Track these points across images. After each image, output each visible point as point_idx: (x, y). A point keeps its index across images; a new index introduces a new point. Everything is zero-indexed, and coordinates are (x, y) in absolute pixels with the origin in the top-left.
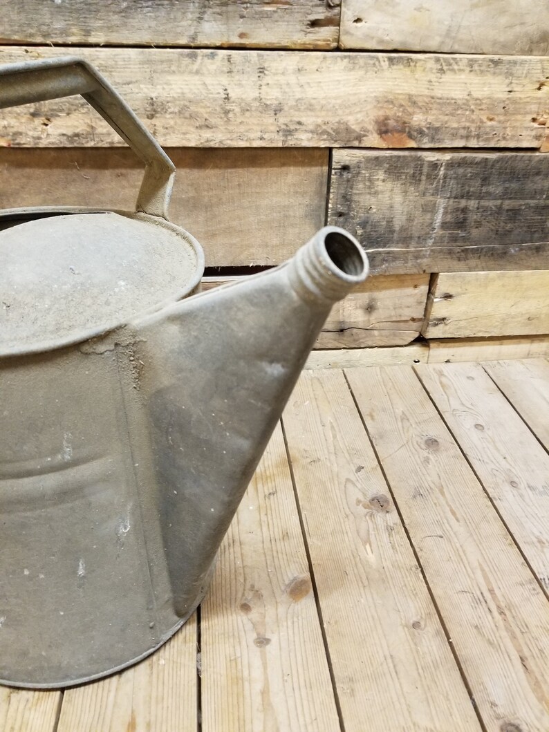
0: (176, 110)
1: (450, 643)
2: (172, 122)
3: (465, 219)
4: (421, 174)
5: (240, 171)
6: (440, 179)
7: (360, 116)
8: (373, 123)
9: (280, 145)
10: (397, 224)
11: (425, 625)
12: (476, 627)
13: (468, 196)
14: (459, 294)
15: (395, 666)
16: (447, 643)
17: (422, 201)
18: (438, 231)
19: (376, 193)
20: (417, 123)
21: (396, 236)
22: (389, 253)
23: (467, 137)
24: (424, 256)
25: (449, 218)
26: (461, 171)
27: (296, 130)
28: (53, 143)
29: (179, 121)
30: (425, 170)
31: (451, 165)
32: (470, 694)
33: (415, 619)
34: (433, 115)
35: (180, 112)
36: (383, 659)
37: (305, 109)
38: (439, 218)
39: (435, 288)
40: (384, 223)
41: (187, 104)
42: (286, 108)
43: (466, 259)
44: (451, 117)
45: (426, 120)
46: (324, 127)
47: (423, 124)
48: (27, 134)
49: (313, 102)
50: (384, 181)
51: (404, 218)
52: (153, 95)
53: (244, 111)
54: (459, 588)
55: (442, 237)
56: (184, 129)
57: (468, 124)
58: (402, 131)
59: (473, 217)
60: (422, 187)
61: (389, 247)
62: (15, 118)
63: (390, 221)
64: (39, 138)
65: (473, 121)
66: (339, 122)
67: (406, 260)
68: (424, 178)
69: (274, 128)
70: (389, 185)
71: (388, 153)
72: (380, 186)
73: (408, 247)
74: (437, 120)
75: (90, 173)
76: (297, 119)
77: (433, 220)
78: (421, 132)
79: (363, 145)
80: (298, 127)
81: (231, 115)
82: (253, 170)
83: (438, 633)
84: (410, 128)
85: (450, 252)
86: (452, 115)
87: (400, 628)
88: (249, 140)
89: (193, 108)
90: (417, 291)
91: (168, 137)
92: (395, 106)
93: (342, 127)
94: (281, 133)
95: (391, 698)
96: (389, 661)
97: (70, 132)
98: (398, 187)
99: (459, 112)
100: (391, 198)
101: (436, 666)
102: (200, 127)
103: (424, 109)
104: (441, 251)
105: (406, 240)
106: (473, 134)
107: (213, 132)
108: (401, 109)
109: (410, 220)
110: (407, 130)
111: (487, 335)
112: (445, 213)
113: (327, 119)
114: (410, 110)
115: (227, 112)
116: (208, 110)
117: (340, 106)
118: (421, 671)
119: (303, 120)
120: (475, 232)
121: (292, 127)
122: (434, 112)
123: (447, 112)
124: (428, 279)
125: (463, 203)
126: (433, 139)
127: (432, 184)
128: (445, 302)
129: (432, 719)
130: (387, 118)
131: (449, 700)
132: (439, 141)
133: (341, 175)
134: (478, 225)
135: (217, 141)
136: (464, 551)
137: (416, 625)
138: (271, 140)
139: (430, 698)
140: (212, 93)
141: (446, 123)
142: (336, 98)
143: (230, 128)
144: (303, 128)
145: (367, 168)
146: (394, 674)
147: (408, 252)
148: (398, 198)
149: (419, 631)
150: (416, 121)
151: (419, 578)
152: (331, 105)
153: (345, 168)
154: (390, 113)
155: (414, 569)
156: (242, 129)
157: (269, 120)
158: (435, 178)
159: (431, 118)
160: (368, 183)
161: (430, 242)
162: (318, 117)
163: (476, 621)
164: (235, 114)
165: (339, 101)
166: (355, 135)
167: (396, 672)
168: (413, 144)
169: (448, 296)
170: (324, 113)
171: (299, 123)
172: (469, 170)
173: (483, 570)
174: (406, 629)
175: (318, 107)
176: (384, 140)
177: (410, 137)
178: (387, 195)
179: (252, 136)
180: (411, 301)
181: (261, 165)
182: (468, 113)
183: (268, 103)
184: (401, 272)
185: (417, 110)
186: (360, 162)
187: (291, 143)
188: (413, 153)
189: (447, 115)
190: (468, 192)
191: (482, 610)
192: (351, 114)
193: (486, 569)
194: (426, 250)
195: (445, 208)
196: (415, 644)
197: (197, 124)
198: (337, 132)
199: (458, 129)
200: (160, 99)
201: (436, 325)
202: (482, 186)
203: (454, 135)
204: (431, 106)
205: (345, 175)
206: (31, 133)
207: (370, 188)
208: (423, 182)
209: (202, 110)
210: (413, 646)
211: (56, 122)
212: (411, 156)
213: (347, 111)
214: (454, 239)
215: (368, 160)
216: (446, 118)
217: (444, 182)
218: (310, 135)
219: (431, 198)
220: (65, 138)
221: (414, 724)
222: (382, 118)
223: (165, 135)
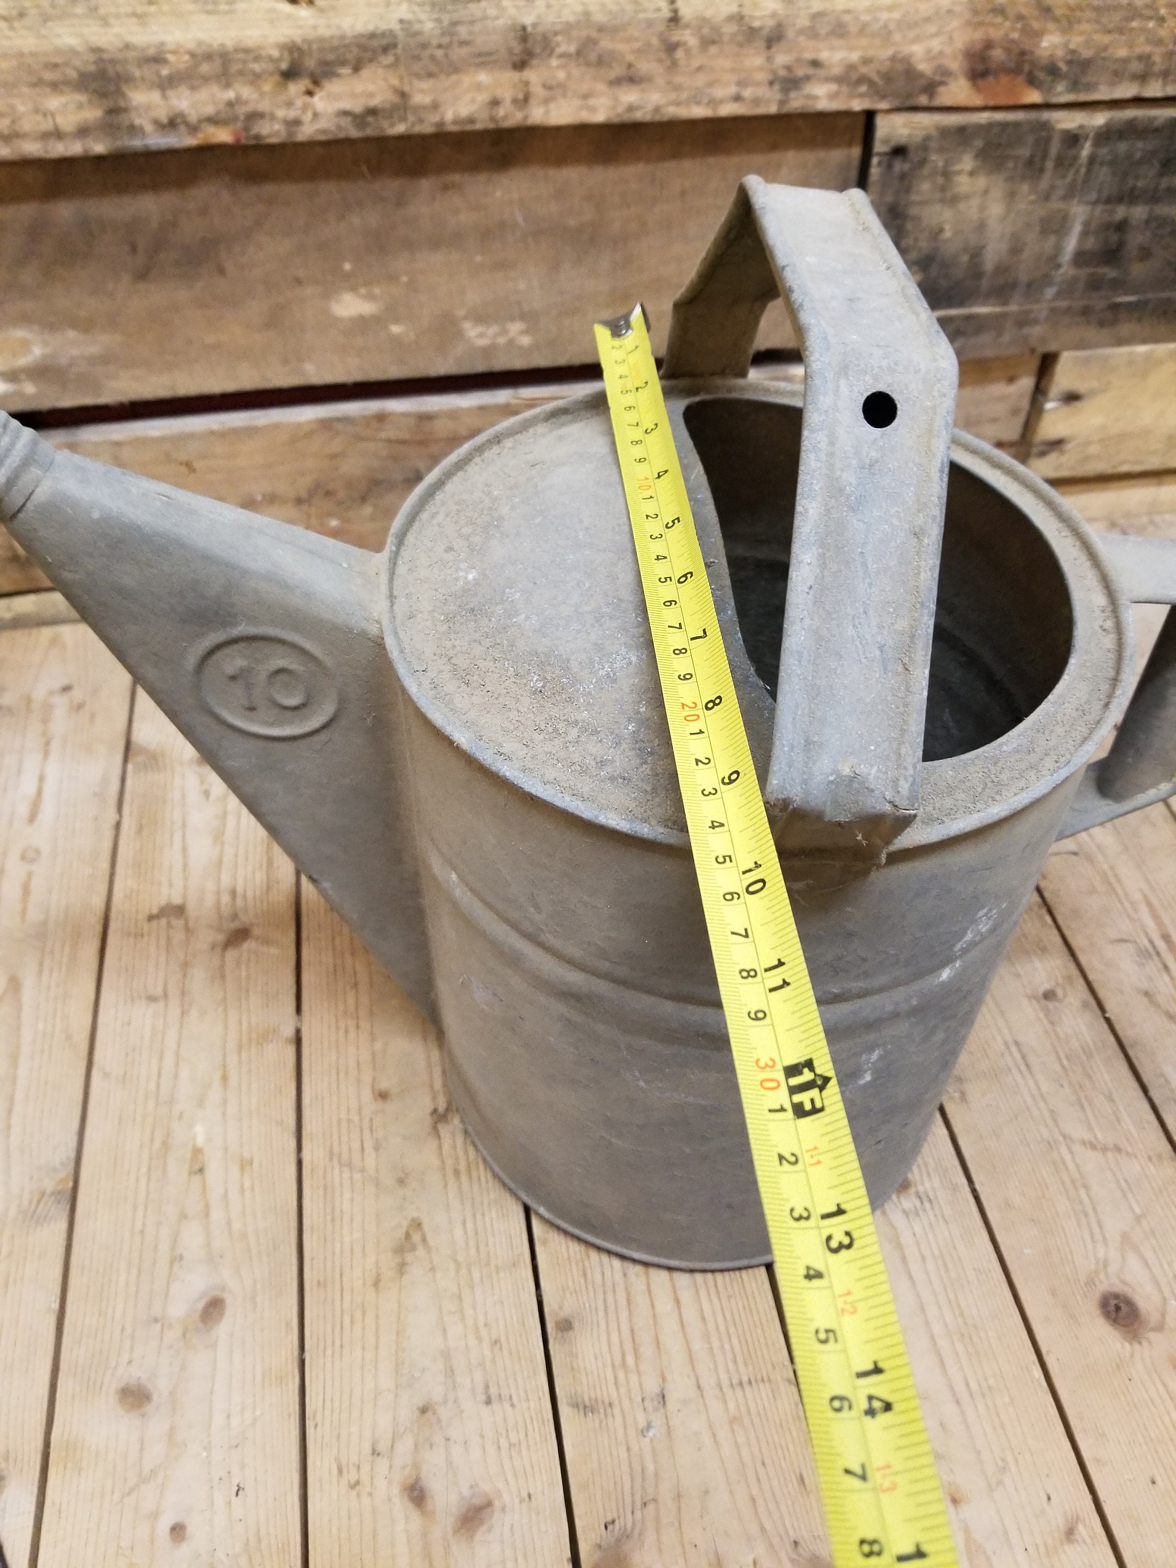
0: (572, 49)
1: (1108, 1021)
2: (561, 75)
3: (1121, 245)
4: (1045, 157)
5: (687, 164)
6: (1081, 166)
7: (936, 44)
8: (960, 57)
9: (773, 109)
10: (990, 260)
11: (1065, 995)
12: (1147, 994)
13: (1130, 197)
14: (1093, 393)
15: (1024, 1057)
16: (1102, 1020)
17: (1042, 211)
18: (1066, 270)
19: (954, 200)
20: (1047, 53)
21: (985, 283)
22: (969, 318)
23: (1143, 78)
24: (1036, 322)
25: (1091, 243)
26: (1122, 147)
27: (807, 78)
28: (324, 131)
29: (576, 72)
30: (1055, 148)
31: (1105, 136)
32: (1145, 1090)
33: (1047, 986)
34: (1082, 33)
35: (579, 53)
36: (1003, 1047)
37: (828, 34)
38: (1071, 244)
39: (1050, 381)
40: (965, 258)
41: (594, 35)
42: (790, 34)
43: (1114, 322)
44: (1117, 36)
45: (1066, 45)
46: (864, 70)
47: (1060, 53)
48: (273, 117)
49: (846, 18)
50: (972, 174)
51: (1004, 247)
52: (528, 20)
53: (707, 42)
54: (1113, 934)
55: (1075, 280)
56: (585, 87)
57: (1148, 49)
58: (1015, 71)
59: (1136, 239)
60: (1044, 184)
61: (970, 306)
62: (252, 83)
63: (976, 254)
64: (297, 122)
65: (1160, 42)
66: (893, 59)
67: (1000, 332)
68: (1050, 164)
69: (762, 76)
70: (981, 182)
71: (984, 117)
72: (962, 183)
73: (1005, 303)
74: (1087, 43)
75: (391, 186)
76: (808, 56)
77: (1058, 249)
78: (1053, 71)
79: (937, 102)
80: (811, 71)
81: (680, 54)
82: (711, 160)
83: (1085, 1005)
84: (1033, 63)
85: (1086, 312)
86: (1120, 31)
87: (1025, 1002)
88: (713, 102)
89: (606, 44)
90: (1012, 389)
91: (552, 106)
92: (1006, 18)
93: (899, 67)
94: (777, 87)
95: (1025, 1102)
96: (1014, 1049)
97: (357, 106)
98: (997, 186)
99: (1135, 24)
100: (982, 208)
101: (1089, 1056)
102: (617, 82)
103: (1064, 23)
104: (1068, 310)
105: (1002, 292)
106: (1157, 68)
107: (643, 90)
108: (1019, 26)
109: (1016, 250)
110: (1027, 67)
111: (1138, 468)
112: (1085, 234)
113: (871, 53)
114: (1036, 25)
115: (671, 48)
116: (636, 45)
117: (899, 23)
118: (1065, 1062)
119: (824, 55)
120: (1137, 270)
121: (800, 72)
122: (1085, 27)
123: (1111, 26)
124: (1035, 363)
125: (1121, 212)
126: (1075, 86)
127: (1064, 177)
128: (1066, 410)
129: (1090, 1128)
130: (989, 45)
131: (1112, 1100)
132: (1090, 87)
133: (890, 166)
134: (1145, 254)
135: (650, 107)
136: (1116, 875)
137: (1049, 995)
138: (756, 101)
139: (1084, 1101)
140: (645, 11)
141: (1105, 48)
142: (891, 8)
143: (678, 79)
144: (822, 73)
145: (941, 150)
146: (1023, 1068)
147: (1004, 316)
148: (996, 209)
149: (1056, 1004)
150: (1045, 48)
151: (1046, 924)
152: (881, 24)
153: (899, 151)
154: (996, 34)
155: (1036, 908)
156: (700, 80)
157: (755, 60)
158: (1071, 165)
159: (1076, 41)
160: (940, 180)
161: (1050, 292)
162: (851, 49)
163: (1145, 985)
164: (688, 51)
165: (896, 15)
166: (922, 82)
167: (1027, 1065)
168: (1034, 97)
169: (1072, 398)
170: (864, 41)
171: (815, 64)
172: (1140, 144)
173: (1150, 905)
174: (1034, 1002)
175: (853, 29)
176: (979, 90)
177: (1032, 81)
178: (975, 202)
179: (719, 93)
180: (1000, 409)
181: (728, 151)
182: (1151, 24)
183: (756, 24)
184: (989, 353)
185: (1051, 26)
186: (927, 138)
187: (796, 103)
188: (1033, 115)
189: (1110, 32)
190: (1132, 190)
191: (1153, 967)
192: (918, 39)
193: (1155, 902)
194: (1041, 309)
195: (1086, 224)
196: (1052, 1023)
197: (612, 75)
198: (888, 77)
199: (1126, 61)
200: (540, 29)
201: (1043, 454)
202: (1161, 175)
203: (1118, 76)
204: (1079, 14)
205: (899, 166)
206: (281, 113)
207: (943, 189)
208: (1048, 175)
209: (621, 47)
210: (1048, 1027)
211: (333, 87)
212: (1029, 122)
213: (911, 35)
214: (1095, 285)
215: (945, 132)
216: (1106, 39)
217: (1089, 171)
218: (833, 87)
219: (1060, 205)
220: (349, 119)
221: (1064, 1136)
222: (979, 46)
223: (547, 101)
